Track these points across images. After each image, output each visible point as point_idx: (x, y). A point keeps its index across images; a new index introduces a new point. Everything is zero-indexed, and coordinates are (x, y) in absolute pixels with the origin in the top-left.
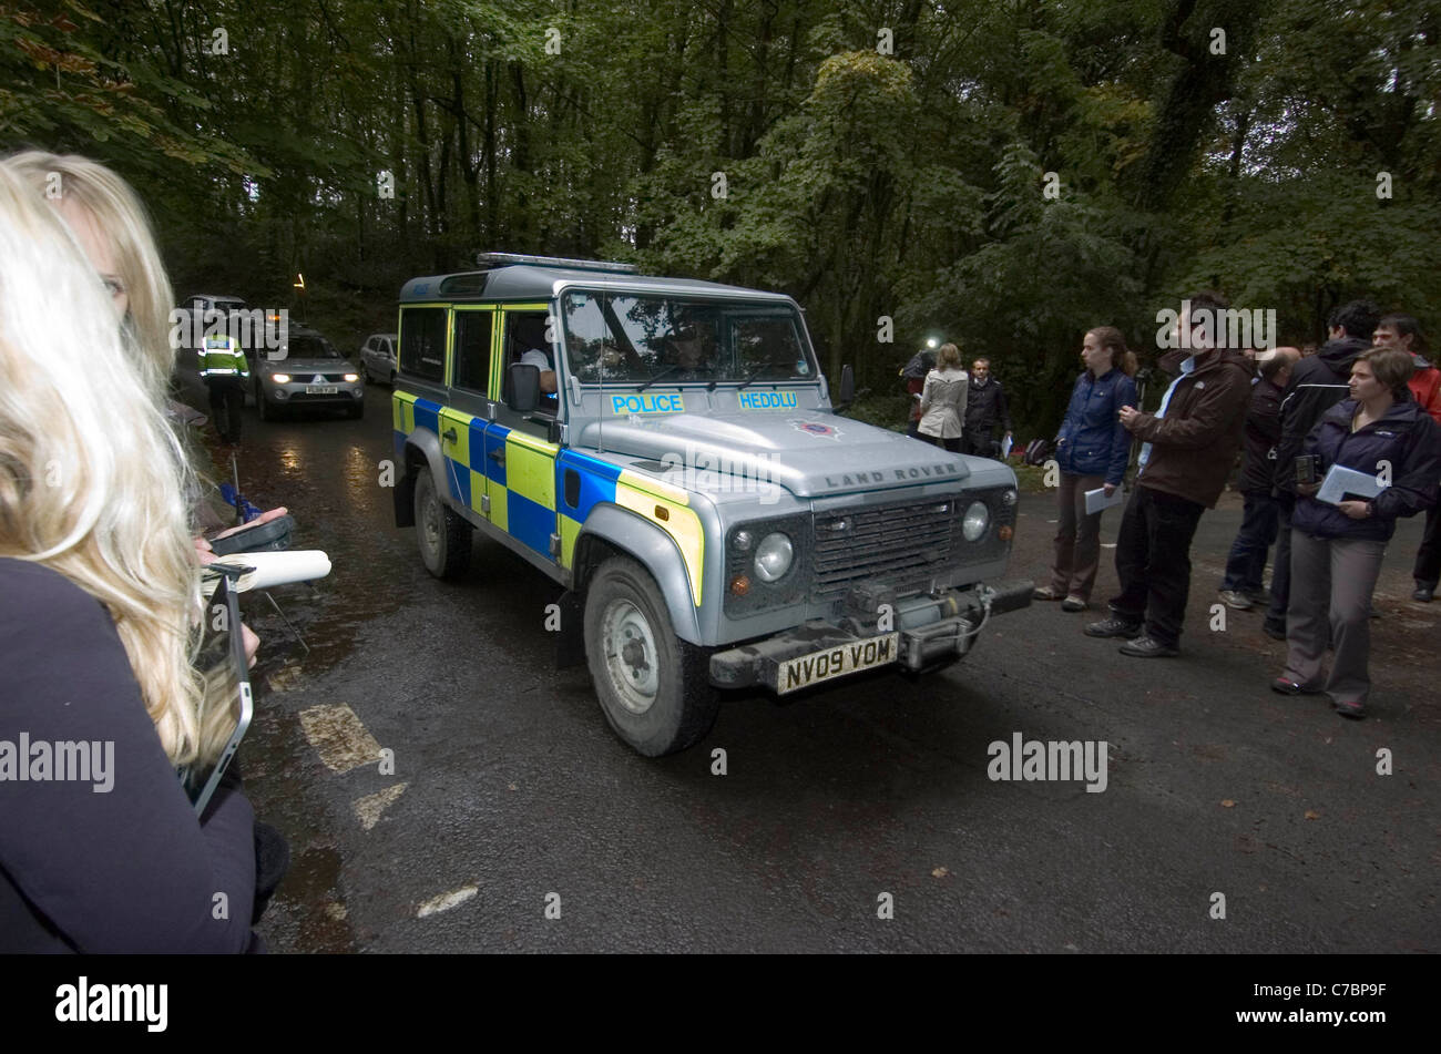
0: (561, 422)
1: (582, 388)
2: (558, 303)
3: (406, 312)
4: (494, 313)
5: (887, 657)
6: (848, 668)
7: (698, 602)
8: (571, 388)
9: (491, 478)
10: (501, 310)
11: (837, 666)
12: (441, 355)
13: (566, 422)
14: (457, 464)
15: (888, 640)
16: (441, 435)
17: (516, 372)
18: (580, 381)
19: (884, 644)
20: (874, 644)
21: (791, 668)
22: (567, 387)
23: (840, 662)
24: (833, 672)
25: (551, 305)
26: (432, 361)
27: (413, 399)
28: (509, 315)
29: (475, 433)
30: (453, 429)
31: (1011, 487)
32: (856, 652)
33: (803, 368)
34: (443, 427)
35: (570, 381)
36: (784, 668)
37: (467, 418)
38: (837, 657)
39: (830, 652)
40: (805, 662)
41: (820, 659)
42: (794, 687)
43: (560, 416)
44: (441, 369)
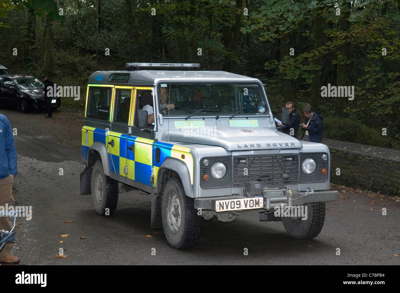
0: (155, 131)
1: (163, 119)
2: (156, 87)
3: (90, 88)
4: (132, 90)
5: (259, 206)
6: (243, 207)
7: (192, 184)
8: (159, 119)
9: (128, 159)
10: (135, 89)
11: (238, 206)
12: (108, 108)
13: (157, 131)
14: (113, 156)
15: (259, 200)
16: (107, 144)
17: (139, 113)
18: (163, 116)
19: (257, 201)
20: (253, 200)
21: (220, 203)
22: (158, 118)
23: (240, 204)
24: (237, 208)
25: (153, 88)
26: (104, 111)
27: (93, 129)
28: (138, 91)
29: (122, 141)
30: (113, 140)
31: (325, 153)
32: (246, 202)
33: (262, 110)
34: (108, 140)
35: (159, 116)
36: (217, 203)
37: (119, 135)
38: (238, 203)
39: (235, 200)
40: (226, 202)
41: (231, 202)
42: (221, 210)
43: (155, 129)
44: (108, 115)
